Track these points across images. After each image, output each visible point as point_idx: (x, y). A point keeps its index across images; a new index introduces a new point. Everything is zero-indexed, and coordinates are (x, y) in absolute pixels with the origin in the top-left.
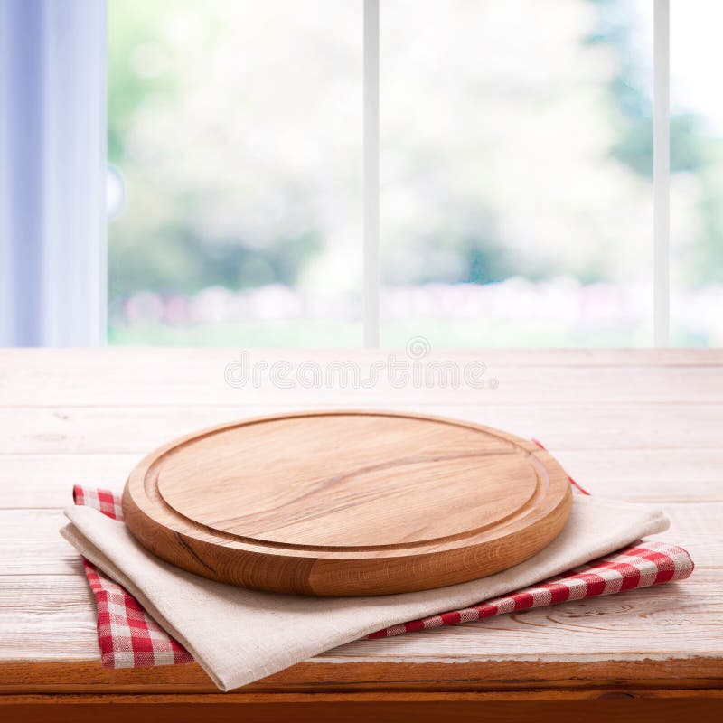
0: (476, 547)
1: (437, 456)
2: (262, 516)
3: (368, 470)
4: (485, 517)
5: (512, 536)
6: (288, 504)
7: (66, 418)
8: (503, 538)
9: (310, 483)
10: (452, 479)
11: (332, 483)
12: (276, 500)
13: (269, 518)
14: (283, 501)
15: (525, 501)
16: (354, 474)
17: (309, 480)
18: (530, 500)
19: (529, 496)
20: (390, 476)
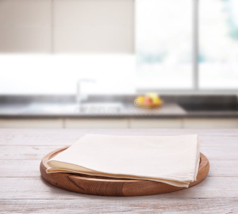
7: (37, 149)
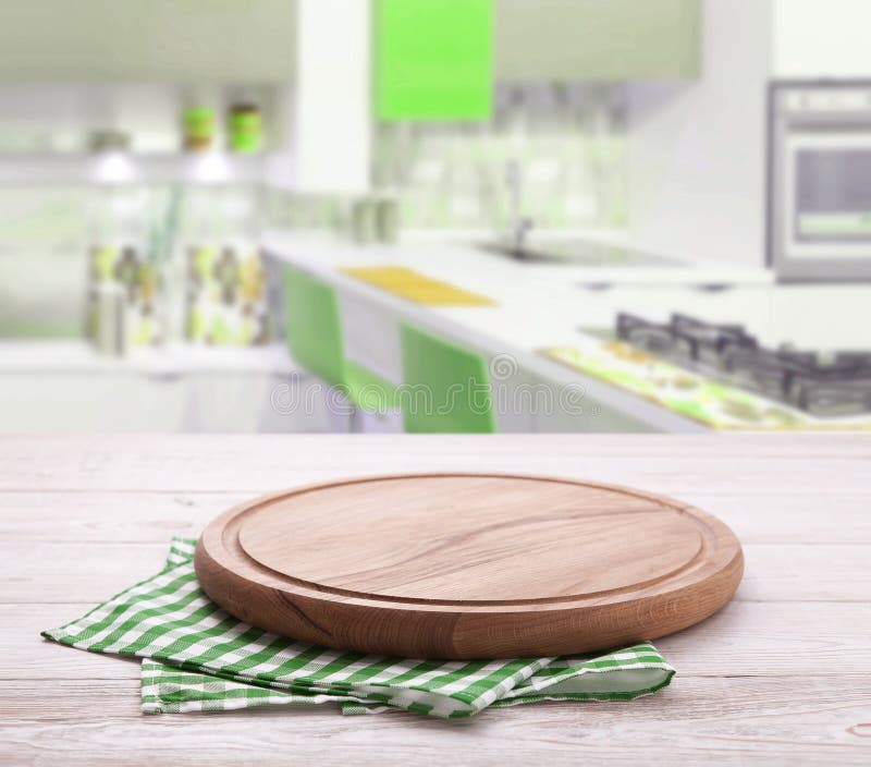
0: (650, 599)
1: (574, 514)
2: (379, 573)
3: (497, 527)
4: (652, 570)
5: (689, 588)
6: (408, 561)
8: (680, 590)
9: (431, 540)
10: (601, 535)
11: (455, 540)
12: (393, 556)
13: (390, 574)
14: (403, 558)
15: (693, 555)
16: (479, 532)
17: (428, 537)
18: (697, 555)
19: (697, 551)
20: (526, 533)
